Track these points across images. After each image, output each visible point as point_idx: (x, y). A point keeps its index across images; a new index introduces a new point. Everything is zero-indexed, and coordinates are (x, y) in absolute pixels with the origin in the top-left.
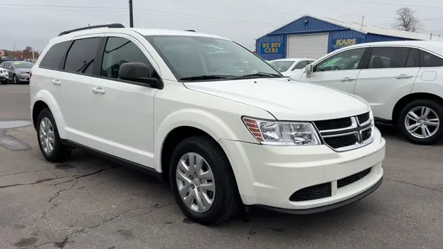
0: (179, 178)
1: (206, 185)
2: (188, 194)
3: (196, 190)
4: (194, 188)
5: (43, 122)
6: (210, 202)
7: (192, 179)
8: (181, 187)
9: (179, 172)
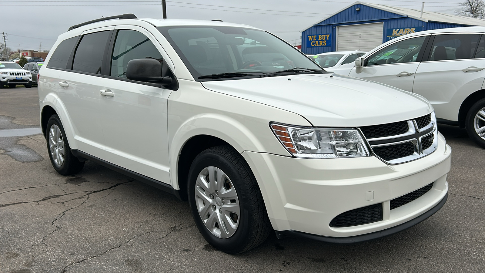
0: (199, 197)
1: (229, 205)
2: (209, 215)
3: (217, 211)
4: (215, 209)
5: (52, 130)
6: (234, 226)
7: (213, 198)
8: (201, 207)
9: (198, 190)
